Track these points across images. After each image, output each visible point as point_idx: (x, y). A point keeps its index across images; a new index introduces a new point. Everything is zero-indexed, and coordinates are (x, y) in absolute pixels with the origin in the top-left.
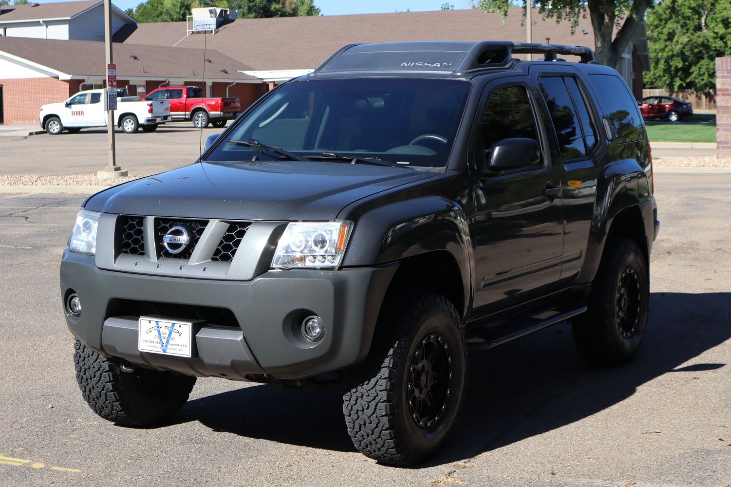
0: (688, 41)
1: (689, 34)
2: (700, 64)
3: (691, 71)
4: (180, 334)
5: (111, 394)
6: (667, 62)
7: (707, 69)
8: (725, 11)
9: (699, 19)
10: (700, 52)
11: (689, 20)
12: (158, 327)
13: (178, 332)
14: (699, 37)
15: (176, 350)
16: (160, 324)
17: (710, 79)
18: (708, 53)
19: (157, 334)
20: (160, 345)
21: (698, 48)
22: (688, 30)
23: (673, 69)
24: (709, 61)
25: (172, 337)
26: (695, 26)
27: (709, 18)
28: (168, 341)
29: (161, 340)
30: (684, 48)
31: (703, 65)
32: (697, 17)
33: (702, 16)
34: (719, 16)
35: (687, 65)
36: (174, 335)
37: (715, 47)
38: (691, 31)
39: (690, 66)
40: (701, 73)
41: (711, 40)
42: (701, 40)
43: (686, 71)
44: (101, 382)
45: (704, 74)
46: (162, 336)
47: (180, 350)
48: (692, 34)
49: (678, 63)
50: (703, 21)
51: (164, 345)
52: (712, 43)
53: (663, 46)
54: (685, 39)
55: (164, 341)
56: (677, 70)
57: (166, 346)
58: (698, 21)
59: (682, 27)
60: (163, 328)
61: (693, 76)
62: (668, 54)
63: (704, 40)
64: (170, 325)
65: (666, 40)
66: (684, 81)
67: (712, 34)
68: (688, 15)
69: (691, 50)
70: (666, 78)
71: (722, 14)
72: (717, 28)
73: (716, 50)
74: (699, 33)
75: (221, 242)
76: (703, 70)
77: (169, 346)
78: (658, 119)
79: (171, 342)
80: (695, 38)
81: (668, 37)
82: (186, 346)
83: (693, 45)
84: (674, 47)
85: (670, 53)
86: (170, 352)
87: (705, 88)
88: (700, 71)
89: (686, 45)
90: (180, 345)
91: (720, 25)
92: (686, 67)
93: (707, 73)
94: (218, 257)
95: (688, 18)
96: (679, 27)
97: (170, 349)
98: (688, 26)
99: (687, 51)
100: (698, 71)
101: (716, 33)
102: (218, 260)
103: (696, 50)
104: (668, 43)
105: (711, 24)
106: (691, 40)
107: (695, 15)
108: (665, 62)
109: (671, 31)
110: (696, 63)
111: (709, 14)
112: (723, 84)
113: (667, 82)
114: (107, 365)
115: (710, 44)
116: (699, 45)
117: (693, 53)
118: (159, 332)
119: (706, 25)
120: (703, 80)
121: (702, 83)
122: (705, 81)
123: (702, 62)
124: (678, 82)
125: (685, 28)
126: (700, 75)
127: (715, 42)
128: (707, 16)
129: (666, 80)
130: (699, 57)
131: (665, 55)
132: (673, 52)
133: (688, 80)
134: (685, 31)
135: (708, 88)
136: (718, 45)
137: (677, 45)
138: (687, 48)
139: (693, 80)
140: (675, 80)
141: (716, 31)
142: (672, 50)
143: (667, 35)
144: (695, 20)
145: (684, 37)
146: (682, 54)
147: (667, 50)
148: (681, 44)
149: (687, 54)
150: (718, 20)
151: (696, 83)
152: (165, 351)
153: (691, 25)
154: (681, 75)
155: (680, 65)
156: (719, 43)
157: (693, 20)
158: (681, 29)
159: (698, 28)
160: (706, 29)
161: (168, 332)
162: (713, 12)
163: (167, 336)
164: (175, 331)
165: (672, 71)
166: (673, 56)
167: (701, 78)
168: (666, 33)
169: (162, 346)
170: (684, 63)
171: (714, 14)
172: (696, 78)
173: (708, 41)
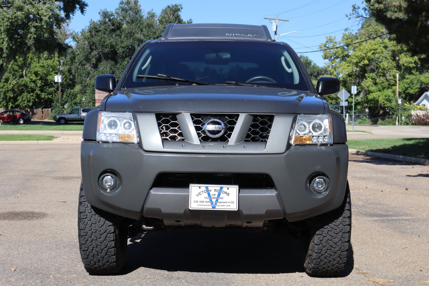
0: (16, 83)
1: (16, 79)
2: (22, 95)
3: (18, 99)
4: (228, 194)
5: (112, 250)
6: (4, 94)
7: (26, 98)
8: (36, 68)
9: (22, 71)
10: (23, 89)
11: (17, 72)
12: (208, 191)
13: (226, 193)
14: (22, 81)
15: (224, 206)
16: (210, 188)
17: (28, 103)
18: (27, 89)
19: (207, 196)
20: (210, 204)
21: (21, 87)
22: (16, 77)
23: (8, 98)
24: (27, 94)
25: (221, 196)
26: (20, 75)
27: (27, 71)
28: (217, 200)
29: (211, 200)
30: (13, 87)
31: (24, 96)
32: (21, 70)
33: (24, 70)
34: (33, 70)
35: (15, 96)
36: (222, 195)
37: (31, 86)
38: (18, 78)
39: (17, 96)
40: (23, 100)
41: (28, 83)
42: (23, 83)
43: (15, 99)
44: (105, 241)
45: (25, 100)
46: (212, 196)
47: (228, 206)
48: (18, 79)
49: (11, 95)
50: (24, 73)
51: (214, 203)
52: (29, 84)
53: (2, 85)
54: (14, 82)
55: (214, 200)
56: (10, 98)
57: (216, 204)
58: (21, 73)
59: (13, 75)
60: (213, 190)
61: (19, 101)
62: (5, 89)
63: (25, 83)
64: (219, 188)
65: (4, 82)
66: (14, 104)
67: (29, 80)
68: (16, 69)
69: (18, 88)
70: (4, 102)
71: (34, 69)
72: (31, 76)
73: (31, 88)
74: (22, 79)
75: (250, 129)
76: (24, 98)
77: (218, 204)
78: (11, 123)
79: (220, 200)
80: (20, 81)
81: (5, 81)
82: (233, 202)
83: (19, 85)
84: (8, 86)
85: (7, 89)
86: (219, 207)
87: (26, 108)
88: (22, 99)
89: (15, 85)
90: (228, 202)
91: (33, 75)
92: (15, 97)
93: (26, 100)
94: (249, 139)
95: (16, 71)
96: (11, 76)
97: (219, 206)
98: (16, 75)
99: (16, 88)
100: (21, 99)
101: (31, 79)
102: (250, 141)
103: (20, 88)
104: (5, 84)
105: (28, 74)
106: (18, 83)
107: (20, 69)
108: (3, 94)
109: (7, 77)
110: (20, 95)
111: (28, 69)
112: (99, 97)
113: (5, 104)
114: (113, 228)
115: (28, 85)
116: (22, 85)
117: (19, 90)
118: (209, 194)
119: (26, 75)
120: (24, 104)
121: (24, 105)
122: (25, 104)
123: (24, 94)
124: (10, 105)
125: (15, 76)
126: (23, 101)
127: (31, 84)
128: (26, 70)
129: (4, 104)
130: (22, 92)
131: (4, 90)
132: (8, 89)
133: (16, 104)
134: (15, 78)
135: (27, 108)
136: (32, 86)
137: (10, 85)
138: (16, 86)
139: (19, 104)
140: (9, 104)
141: (31, 78)
142: (8, 88)
143: (5, 80)
144: (20, 72)
145: (14, 81)
146: (13, 90)
147: (5, 87)
148: (13, 84)
149: (16, 90)
150: (32, 72)
151: (20, 105)
152: (214, 207)
153: (18, 74)
154: (12, 101)
155: (12, 96)
156: (33, 84)
157: (19, 72)
158: (12, 77)
159: (22, 76)
160: (26, 77)
161: (217, 193)
162: (29, 68)
163: (216, 196)
164: (223, 192)
165: (7, 99)
166: (8, 91)
167: (23, 103)
168: (4, 79)
169: (212, 204)
170: (14, 94)
171: (30, 69)
172: (20, 103)
173: (27, 83)
